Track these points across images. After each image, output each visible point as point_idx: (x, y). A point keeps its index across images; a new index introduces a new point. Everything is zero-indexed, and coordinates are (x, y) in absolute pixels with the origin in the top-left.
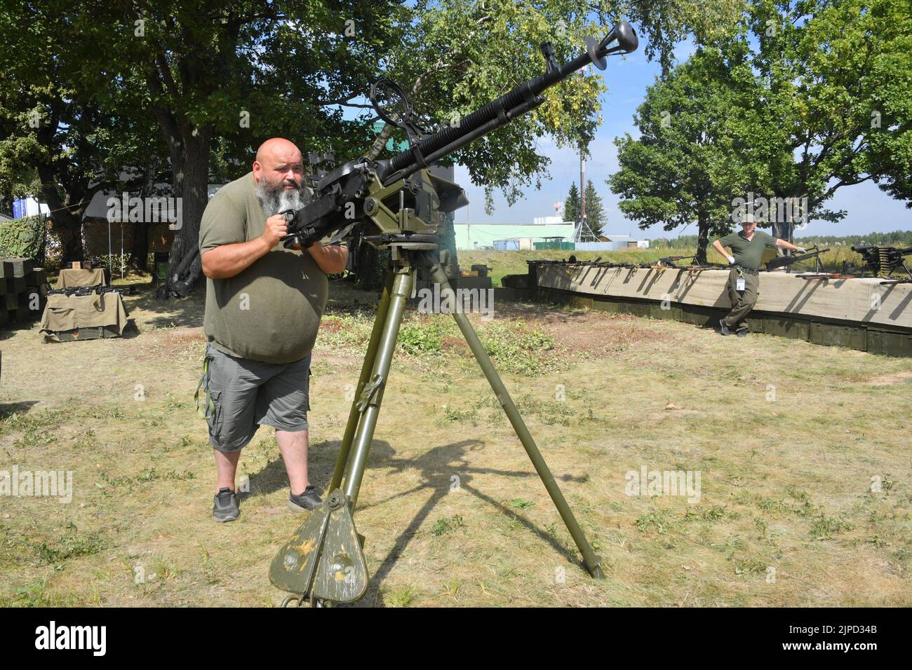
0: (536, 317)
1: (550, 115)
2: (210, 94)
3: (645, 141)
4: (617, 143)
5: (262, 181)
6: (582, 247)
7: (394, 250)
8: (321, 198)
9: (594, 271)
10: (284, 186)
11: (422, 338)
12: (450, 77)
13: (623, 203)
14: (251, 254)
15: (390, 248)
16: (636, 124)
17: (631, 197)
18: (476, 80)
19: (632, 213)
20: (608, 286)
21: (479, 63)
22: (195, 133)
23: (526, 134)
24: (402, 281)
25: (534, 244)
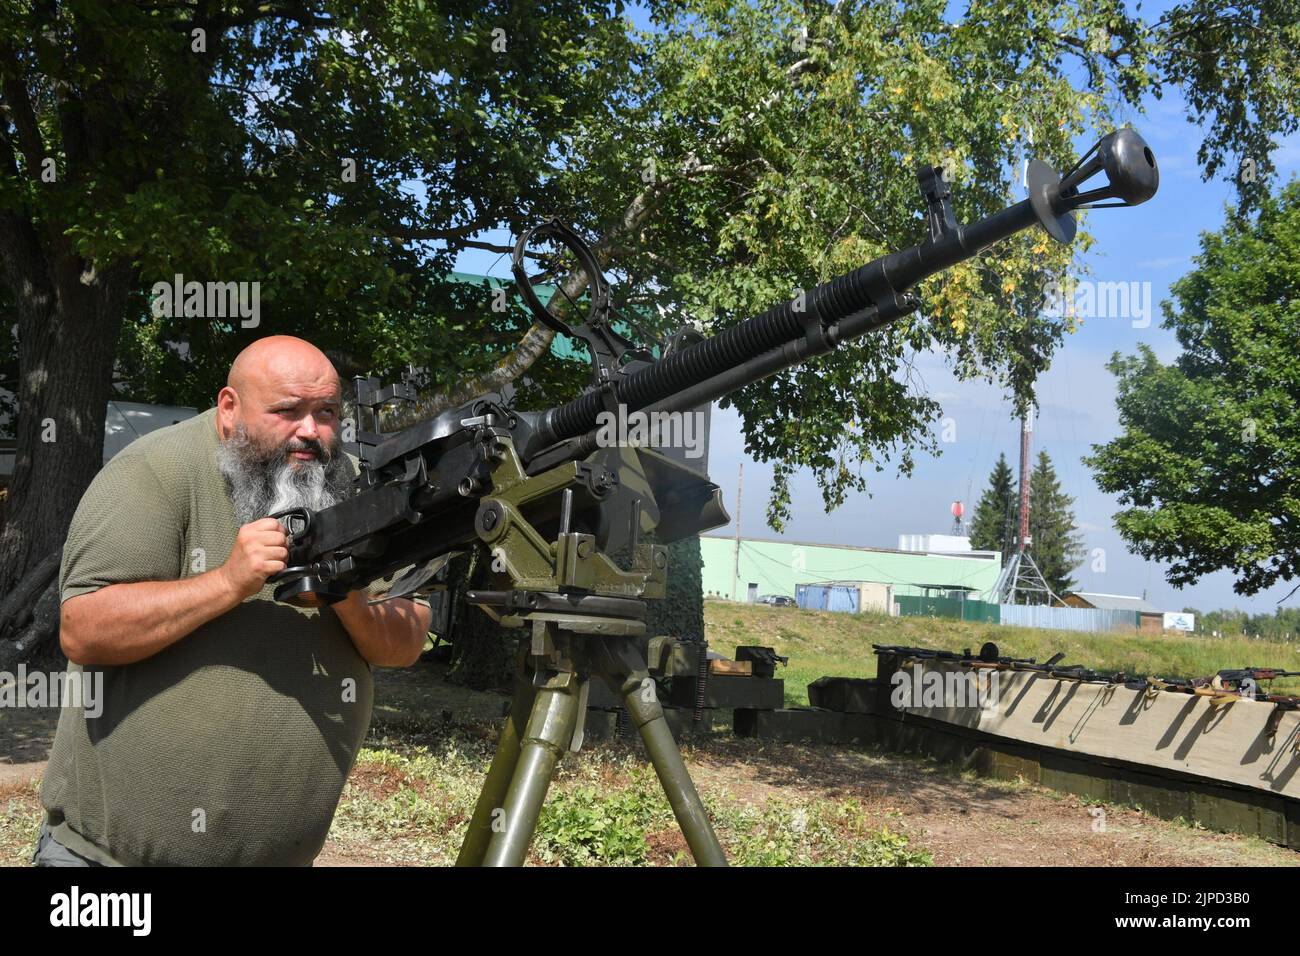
0: (890, 792)
1: (945, 302)
2: (133, 191)
3: (1190, 367)
4: (1116, 367)
5: (237, 435)
6: (1016, 615)
7: (539, 631)
8: (377, 487)
9: (1042, 688)
10: (290, 451)
11: (599, 826)
12: (715, 196)
13: (1128, 515)
14: (190, 610)
15: (529, 624)
16: (1169, 324)
17: (1147, 502)
18: (774, 209)
19: (1150, 544)
20: (1079, 726)
21: (784, 169)
22: (87, 278)
23: (886, 341)
24: (552, 708)
25: (897, 599)
